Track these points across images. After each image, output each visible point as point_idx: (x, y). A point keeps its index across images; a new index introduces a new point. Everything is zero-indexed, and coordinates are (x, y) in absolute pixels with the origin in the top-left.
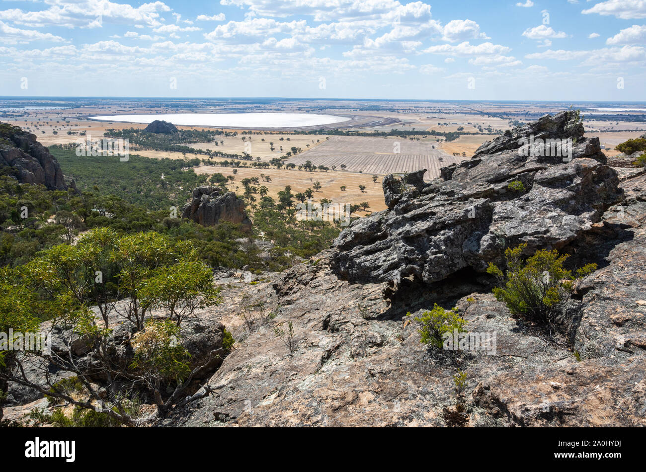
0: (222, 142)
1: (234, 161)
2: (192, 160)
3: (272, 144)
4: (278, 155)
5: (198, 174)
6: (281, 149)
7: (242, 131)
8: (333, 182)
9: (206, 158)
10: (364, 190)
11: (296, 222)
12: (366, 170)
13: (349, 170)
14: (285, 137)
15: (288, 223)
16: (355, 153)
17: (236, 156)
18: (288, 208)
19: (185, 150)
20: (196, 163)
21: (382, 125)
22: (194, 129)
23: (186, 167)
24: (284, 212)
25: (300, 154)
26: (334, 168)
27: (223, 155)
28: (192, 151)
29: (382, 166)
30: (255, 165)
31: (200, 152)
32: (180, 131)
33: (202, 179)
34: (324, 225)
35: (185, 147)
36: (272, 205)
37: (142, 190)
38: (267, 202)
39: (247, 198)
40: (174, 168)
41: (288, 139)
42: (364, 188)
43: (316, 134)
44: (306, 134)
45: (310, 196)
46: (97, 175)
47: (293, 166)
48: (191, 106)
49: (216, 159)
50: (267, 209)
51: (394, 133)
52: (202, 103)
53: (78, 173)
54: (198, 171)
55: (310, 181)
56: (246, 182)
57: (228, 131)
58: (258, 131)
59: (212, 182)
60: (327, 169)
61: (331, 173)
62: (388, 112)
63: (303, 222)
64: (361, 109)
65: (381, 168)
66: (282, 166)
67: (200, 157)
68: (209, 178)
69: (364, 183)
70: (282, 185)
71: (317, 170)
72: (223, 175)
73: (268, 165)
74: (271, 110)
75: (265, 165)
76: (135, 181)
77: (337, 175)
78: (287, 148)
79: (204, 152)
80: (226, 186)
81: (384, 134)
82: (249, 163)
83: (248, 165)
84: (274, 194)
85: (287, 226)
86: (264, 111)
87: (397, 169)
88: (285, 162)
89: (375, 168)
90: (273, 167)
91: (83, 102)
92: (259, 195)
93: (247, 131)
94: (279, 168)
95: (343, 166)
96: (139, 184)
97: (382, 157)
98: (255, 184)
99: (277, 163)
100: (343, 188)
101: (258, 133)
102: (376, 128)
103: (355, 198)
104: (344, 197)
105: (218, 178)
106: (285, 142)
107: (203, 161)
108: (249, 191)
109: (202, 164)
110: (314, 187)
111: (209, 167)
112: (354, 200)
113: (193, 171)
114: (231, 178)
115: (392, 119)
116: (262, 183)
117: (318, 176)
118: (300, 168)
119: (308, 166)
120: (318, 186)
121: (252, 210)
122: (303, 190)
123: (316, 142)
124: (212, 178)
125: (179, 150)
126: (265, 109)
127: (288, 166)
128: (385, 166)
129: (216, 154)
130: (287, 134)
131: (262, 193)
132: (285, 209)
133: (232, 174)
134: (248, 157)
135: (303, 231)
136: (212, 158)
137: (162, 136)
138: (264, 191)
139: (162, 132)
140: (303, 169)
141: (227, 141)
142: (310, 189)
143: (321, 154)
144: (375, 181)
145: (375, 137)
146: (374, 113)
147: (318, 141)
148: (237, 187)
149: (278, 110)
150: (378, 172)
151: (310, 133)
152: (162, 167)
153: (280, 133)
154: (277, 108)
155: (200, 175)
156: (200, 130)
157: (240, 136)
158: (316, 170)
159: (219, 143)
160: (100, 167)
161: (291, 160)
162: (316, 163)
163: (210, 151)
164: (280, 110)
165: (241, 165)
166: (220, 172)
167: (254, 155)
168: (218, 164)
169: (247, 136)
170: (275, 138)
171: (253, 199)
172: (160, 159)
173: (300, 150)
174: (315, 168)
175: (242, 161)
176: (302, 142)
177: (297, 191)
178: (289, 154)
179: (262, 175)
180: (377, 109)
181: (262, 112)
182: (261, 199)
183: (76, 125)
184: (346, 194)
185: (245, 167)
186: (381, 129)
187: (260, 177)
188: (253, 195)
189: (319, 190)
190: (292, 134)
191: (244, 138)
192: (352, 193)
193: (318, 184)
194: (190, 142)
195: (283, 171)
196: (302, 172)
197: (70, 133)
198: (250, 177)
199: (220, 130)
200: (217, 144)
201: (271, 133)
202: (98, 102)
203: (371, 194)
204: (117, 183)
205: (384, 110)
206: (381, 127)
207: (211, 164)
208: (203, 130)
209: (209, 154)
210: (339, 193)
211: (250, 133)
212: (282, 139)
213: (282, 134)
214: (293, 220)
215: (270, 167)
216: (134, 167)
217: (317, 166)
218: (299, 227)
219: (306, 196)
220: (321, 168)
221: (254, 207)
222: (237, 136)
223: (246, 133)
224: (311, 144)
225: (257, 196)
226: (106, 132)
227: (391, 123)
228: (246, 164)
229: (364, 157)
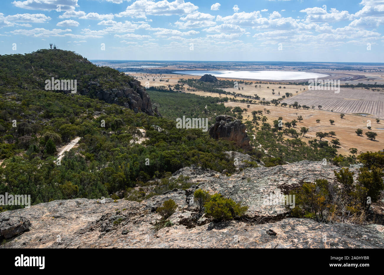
0: (242, 88)
1: (248, 100)
2: (224, 98)
3: (273, 90)
4: (276, 98)
5: (226, 107)
6: (279, 94)
7: (256, 82)
8: (312, 117)
9: (232, 97)
10: (333, 123)
11: (283, 141)
12: (336, 110)
13: (324, 109)
14: (282, 86)
15: (278, 140)
16: (329, 98)
17: (250, 97)
18: (279, 131)
19: (221, 92)
20: (226, 100)
21: (352, 80)
22: (227, 79)
23: (220, 102)
24: (276, 133)
25: (291, 97)
26: (313, 107)
27: (242, 96)
28: (224, 93)
29: (348, 108)
30: (261, 103)
31: (229, 93)
32: (219, 81)
33: (229, 109)
34: (301, 144)
35: (221, 90)
36: (269, 128)
37: (193, 114)
38: (266, 126)
39: (254, 123)
40: (213, 102)
41: (284, 88)
42: (333, 122)
43: (303, 85)
44: (297, 85)
45: (294, 124)
46: (171, 104)
47: (285, 104)
49: (238, 98)
50: (266, 130)
51: (360, 86)
52: (234, 64)
53: (161, 102)
54: (226, 105)
55: (295, 115)
56: (254, 113)
57: (247, 81)
58: (266, 82)
59: (234, 112)
60: (308, 108)
61: (311, 111)
62: (357, 71)
63: (288, 140)
64: (337, 69)
65: (347, 109)
66: (278, 104)
67: (229, 96)
68: (232, 109)
69: (333, 118)
70: (277, 117)
71: (302, 108)
72: (241, 108)
73: (270, 103)
74: (275, 69)
75: (268, 103)
76: (191, 109)
77: (315, 112)
78: (283, 93)
79: (231, 94)
80: (242, 115)
81: (352, 86)
82: (257, 101)
83: (257, 103)
84: (270, 122)
85: (277, 142)
86: (271, 70)
87: (360, 110)
88: (281, 102)
89: (343, 108)
90: (273, 104)
91: (170, 64)
92: (262, 121)
93: (259, 82)
94: (276, 105)
95: (320, 106)
96: (192, 110)
97: (349, 102)
98: (260, 114)
99: (275, 102)
100: (318, 121)
101: (265, 83)
102: (347, 82)
103: (326, 128)
104: (318, 127)
105: (238, 110)
106: (282, 89)
107: (230, 99)
108: (255, 118)
109: (229, 101)
110: (298, 119)
111: (233, 103)
112: (325, 130)
113: (223, 105)
114: (246, 110)
115: (360, 76)
116: (264, 114)
117: (301, 112)
118: (290, 106)
119: (296, 105)
120: (300, 119)
121: (256, 131)
122: (290, 120)
123: (303, 90)
124: (234, 109)
125: (217, 92)
126: (272, 69)
127: (282, 104)
128: (351, 107)
129: (238, 95)
130: (284, 84)
131: (263, 120)
132: (277, 132)
133: (246, 108)
134: (257, 98)
135: (287, 147)
136: (236, 97)
137: (208, 83)
138: (265, 119)
139: (209, 81)
140: (292, 107)
141: (246, 87)
142: (295, 120)
143: (306, 98)
144: (342, 117)
145: (345, 88)
146: (346, 72)
147: (304, 89)
148: (249, 116)
149: (280, 69)
150: (345, 112)
151: (299, 84)
152: (206, 101)
153: (279, 84)
154: (279, 67)
155: (228, 107)
156: (230, 80)
157: (254, 85)
158: (300, 108)
159: (241, 89)
160: (173, 100)
161: (285, 101)
162: (301, 104)
163: (235, 93)
164: (281, 69)
165: (252, 102)
166: (239, 106)
167: (261, 96)
168: (239, 101)
169: (258, 85)
170: (277, 87)
171: (257, 124)
172: (206, 97)
173: (291, 95)
174: (300, 106)
175: (254, 100)
176: (292, 90)
177: (286, 121)
178: (284, 97)
179: (265, 109)
180: (349, 69)
181: (270, 70)
182: (262, 124)
183: (165, 76)
184: (320, 125)
185: (255, 104)
186: (350, 83)
187: (263, 111)
188: (257, 121)
189: (301, 121)
190: (287, 84)
191: (256, 86)
192: (324, 125)
193: (301, 117)
194: (224, 88)
195: (279, 108)
196: (291, 109)
197: (161, 80)
198: (257, 110)
199: (242, 81)
200: (239, 89)
201: (274, 84)
202: (177, 63)
203: (338, 126)
204: (181, 109)
205: (354, 69)
206: (351, 81)
207: (235, 101)
208: (232, 81)
209: (234, 95)
210: (315, 123)
211: (261, 83)
212: (280, 87)
213: (281, 84)
214: (281, 139)
215: (270, 104)
216: (191, 101)
217: (301, 105)
218: (285, 143)
219: (291, 124)
220: (305, 107)
221: (257, 129)
222: (252, 85)
223: (258, 83)
224: (299, 91)
225: (260, 122)
226: (179, 80)
227: (358, 78)
228: (256, 102)
229: (335, 101)
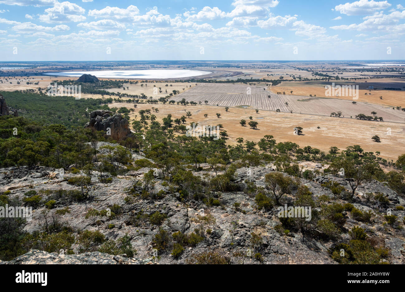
0: (128, 88)
1: (135, 100)
2: (108, 99)
3: (160, 88)
4: (164, 96)
5: (110, 108)
6: (166, 92)
7: (142, 81)
8: (200, 112)
9: (117, 97)
10: (220, 117)
11: (174, 138)
12: (221, 104)
13: (210, 104)
14: (169, 84)
15: (169, 138)
16: (215, 94)
17: (137, 96)
18: (169, 128)
19: (103, 93)
20: (110, 101)
21: (232, 76)
22: (110, 79)
23: (103, 103)
24: (166, 131)
25: (179, 95)
26: (200, 103)
27: (128, 96)
28: (108, 94)
29: (231, 102)
30: (149, 101)
31: (113, 94)
32: (101, 81)
33: (114, 110)
34: (192, 139)
35: (104, 91)
36: (159, 127)
37: (71, 119)
38: (155, 125)
39: (142, 123)
40: (95, 105)
41: (171, 85)
43: (189, 82)
44: (183, 82)
45: (184, 121)
46: (42, 109)
47: (173, 102)
48: (109, 66)
49: (123, 99)
50: (155, 129)
51: (239, 81)
52: (117, 64)
53: (29, 108)
54: (110, 106)
55: (184, 111)
56: (142, 112)
57: (132, 81)
58: (152, 81)
59: (119, 112)
60: (195, 104)
61: (198, 106)
62: (236, 68)
63: (179, 137)
64: (218, 67)
66: (166, 102)
67: (113, 97)
68: (118, 110)
69: (219, 112)
70: (166, 114)
71: (189, 104)
72: (127, 108)
73: (157, 102)
74: (161, 67)
75: (155, 102)
76: (68, 113)
77: (203, 107)
78: (170, 91)
79: (116, 94)
80: (129, 115)
81: (233, 82)
82: (145, 100)
83: (144, 102)
84: (160, 120)
85: (168, 140)
86: (156, 68)
87: (241, 103)
88: (168, 100)
89: (227, 102)
90: (161, 103)
91: (39, 64)
92: (150, 120)
93: (145, 81)
94: (164, 103)
95: (206, 102)
96: (70, 114)
97: (231, 96)
98: (148, 114)
99: (163, 100)
100: (206, 115)
101: (151, 82)
102: (228, 78)
103: (214, 122)
104: (206, 121)
105: (124, 110)
106: (169, 87)
107: (115, 99)
108: (143, 118)
109: (114, 101)
110: (187, 115)
111: (118, 103)
113: (107, 106)
114: (132, 110)
115: (238, 72)
116: (152, 113)
117: (190, 108)
118: (178, 103)
119: (184, 102)
120: (189, 114)
121: (145, 130)
122: (179, 117)
123: (189, 87)
124: (120, 110)
125: (99, 93)
126: (157, 67)
127: (170, 102)
128: (234, 101)
129: (124, 95)
130: (171, 82)
131: (152, 119)
132: (167, 129)
133: (133, 108)
134: (144, 97)
135: (179, 144)
136: (121, 98)
137: (88, 84)
138: (153, 118)
139: (89, 82)
140: (180, 104)
141: (131, 87)
142: (184, 116)
143: (192, 94)
144: (227, 110)
145: (227, 84)
146: (226, 69)
147: (190, 86)
148: (136, 116)
149: (165, 68)
150: (229, 105)
151: (185, 81)
152: (87, 104)
153: (166, 82)
154: (165, 66)
155: (112, 108)
156: (114, 80)
157: (140, 84)
158: (188, 104)
159: (126, 88)
160: (45, 104)
161: (172, 98)
162: (188, 100)
163: (120, 93)
164: (167, 68)
165: (139, 102)
166: (125, 106)
167: (148, 95)
168: (124, 101)
169: (144, 84)
170: (163, 85)
171: (146, 123)
172: (86, 99)
173: (178, 92)
174: (188, 103)
175: (140, 100)
176: (179, 87)
177: (175, 118)
178: (171, 95)
179: (153, 108)
180: (229, 66)
181: (155, 69)
182: (151, 123)
183: (33, 79)
184: (208, 119)
185: (142, 103)
186: (231, 79)
187: (151, 109)
188: (146, 120)
189: (190, 117)
190: (173, 82)
191: (142, 85)
192: (212, 119)
193: (190, 113)
194: (107, 88)
195: (167, 105)
196: (179, 106)
197: (28, 83)
198: (144, 109)
199: (127, 80)
200: (124, 89)
201: (160, 82)
202: (49, 64)
203: (224, 119)
204: (55, 114)
205: (233, 67)
206: (231, 77)
207: (120, 101)
208: (116, 81)
209: (119, 95)
210: (203, 118)
211: (146, 81)
212: (167, 85)
213: (167, 82)
214: (172, 137)
215: (158, 103)
216: (68, 104)
217: (189, 102)
218: (176, 141)
219: (181, 121)
220: (192, 103)
221: (146, 128)
222: (138, 84)
223: (143, 82)
224: (186, 88)
225: (149, 122)
226: (52, 82)
227: (237, 74)
228: (143, 101)
229: (219, 96)
